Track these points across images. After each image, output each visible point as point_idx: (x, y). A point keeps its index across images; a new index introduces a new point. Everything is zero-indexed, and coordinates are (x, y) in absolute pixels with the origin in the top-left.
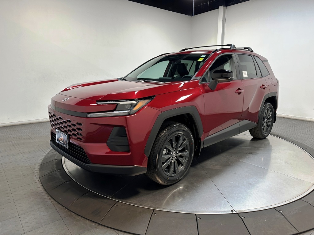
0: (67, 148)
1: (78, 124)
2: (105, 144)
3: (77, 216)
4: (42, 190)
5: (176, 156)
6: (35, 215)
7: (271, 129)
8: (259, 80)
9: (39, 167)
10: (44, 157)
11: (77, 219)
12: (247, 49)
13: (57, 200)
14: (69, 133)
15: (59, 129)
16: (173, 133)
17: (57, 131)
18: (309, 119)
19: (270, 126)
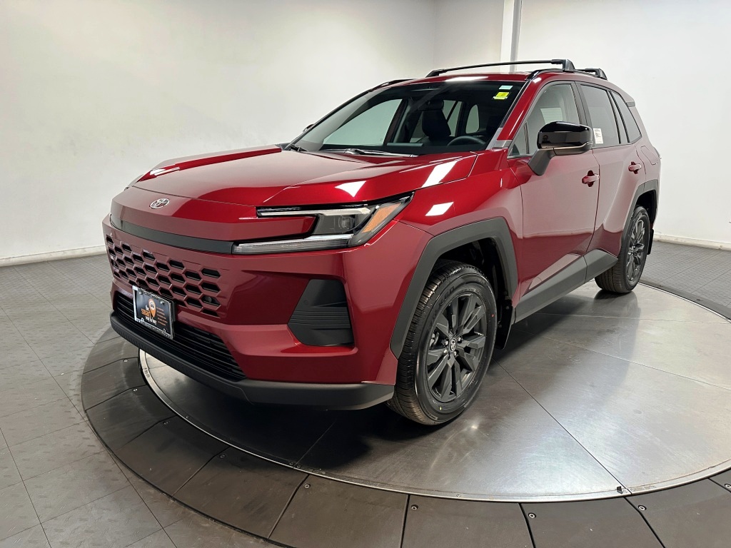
0: (171, 336)
1: (205, 271)
2: (284, 327)
3: (203, 518)
4: (98, 447)
5: (456, 350)
6: (86, 520)
7: (641, 270)
8: (625, 149)
9: (79, 381)
10: (88, 351)
11: (206, 528)
12: (594, 73)
13: (141, 475)
14: (177, 296)
15: (142, 284)
16: (454, 289)
17: (136, 291)
18: (717, 245)
19: (640, 263)
